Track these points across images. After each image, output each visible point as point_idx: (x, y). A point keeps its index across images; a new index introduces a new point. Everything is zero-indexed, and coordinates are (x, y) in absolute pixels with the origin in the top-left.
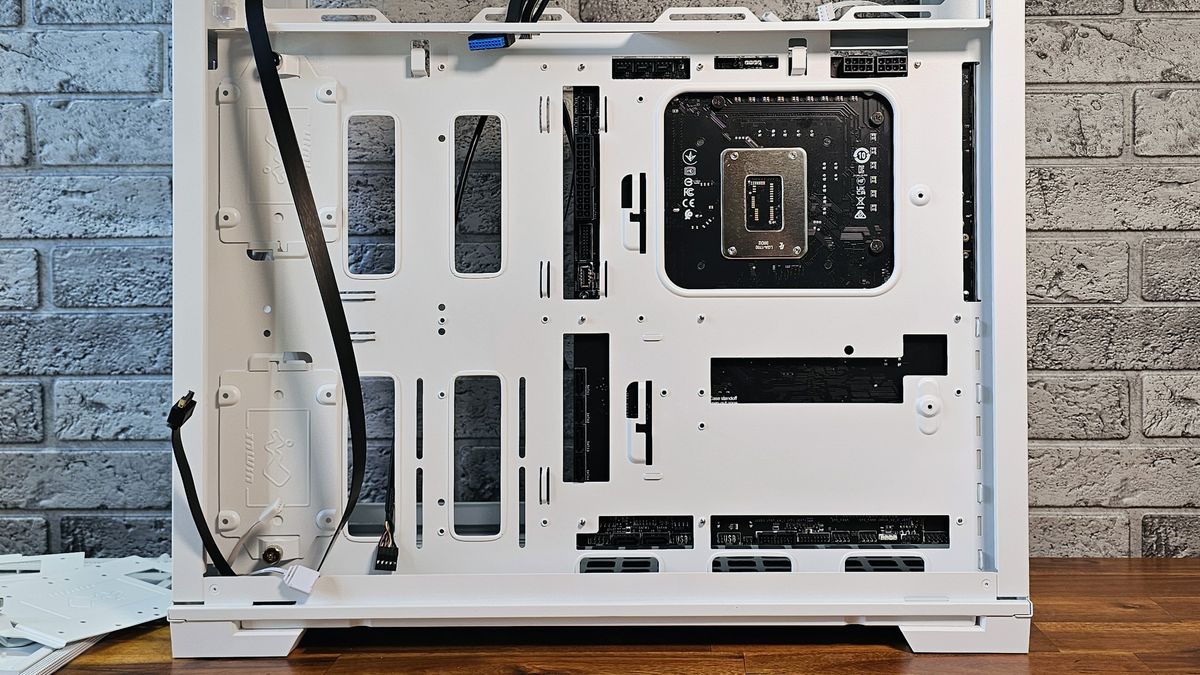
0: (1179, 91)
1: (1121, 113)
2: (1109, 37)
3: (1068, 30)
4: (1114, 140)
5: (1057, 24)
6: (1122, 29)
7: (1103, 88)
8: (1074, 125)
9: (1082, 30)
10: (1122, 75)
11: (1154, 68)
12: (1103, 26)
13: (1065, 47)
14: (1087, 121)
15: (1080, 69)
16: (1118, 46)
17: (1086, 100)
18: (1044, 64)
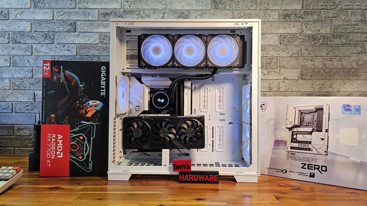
0: (286, 81)
1: (277, 84)
2: (275, 72)
3: (269, 71)
4: (276, 89)
5: (267, 70)
6: (277, 71)
7: (275, 80)
8: (269, 86)
9: (271, 71)
10: (277, 78)
11: (282, 77)
12: (274, 70)
13: (268, 74)
14: (271, 86)
15: (270, 77)
16: (277, 73)
17: (271, 82)
18: (265, 76)
